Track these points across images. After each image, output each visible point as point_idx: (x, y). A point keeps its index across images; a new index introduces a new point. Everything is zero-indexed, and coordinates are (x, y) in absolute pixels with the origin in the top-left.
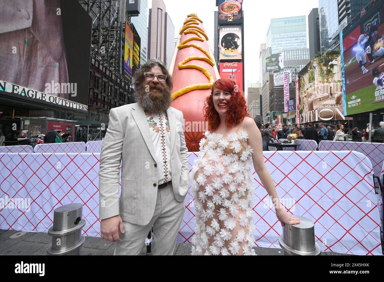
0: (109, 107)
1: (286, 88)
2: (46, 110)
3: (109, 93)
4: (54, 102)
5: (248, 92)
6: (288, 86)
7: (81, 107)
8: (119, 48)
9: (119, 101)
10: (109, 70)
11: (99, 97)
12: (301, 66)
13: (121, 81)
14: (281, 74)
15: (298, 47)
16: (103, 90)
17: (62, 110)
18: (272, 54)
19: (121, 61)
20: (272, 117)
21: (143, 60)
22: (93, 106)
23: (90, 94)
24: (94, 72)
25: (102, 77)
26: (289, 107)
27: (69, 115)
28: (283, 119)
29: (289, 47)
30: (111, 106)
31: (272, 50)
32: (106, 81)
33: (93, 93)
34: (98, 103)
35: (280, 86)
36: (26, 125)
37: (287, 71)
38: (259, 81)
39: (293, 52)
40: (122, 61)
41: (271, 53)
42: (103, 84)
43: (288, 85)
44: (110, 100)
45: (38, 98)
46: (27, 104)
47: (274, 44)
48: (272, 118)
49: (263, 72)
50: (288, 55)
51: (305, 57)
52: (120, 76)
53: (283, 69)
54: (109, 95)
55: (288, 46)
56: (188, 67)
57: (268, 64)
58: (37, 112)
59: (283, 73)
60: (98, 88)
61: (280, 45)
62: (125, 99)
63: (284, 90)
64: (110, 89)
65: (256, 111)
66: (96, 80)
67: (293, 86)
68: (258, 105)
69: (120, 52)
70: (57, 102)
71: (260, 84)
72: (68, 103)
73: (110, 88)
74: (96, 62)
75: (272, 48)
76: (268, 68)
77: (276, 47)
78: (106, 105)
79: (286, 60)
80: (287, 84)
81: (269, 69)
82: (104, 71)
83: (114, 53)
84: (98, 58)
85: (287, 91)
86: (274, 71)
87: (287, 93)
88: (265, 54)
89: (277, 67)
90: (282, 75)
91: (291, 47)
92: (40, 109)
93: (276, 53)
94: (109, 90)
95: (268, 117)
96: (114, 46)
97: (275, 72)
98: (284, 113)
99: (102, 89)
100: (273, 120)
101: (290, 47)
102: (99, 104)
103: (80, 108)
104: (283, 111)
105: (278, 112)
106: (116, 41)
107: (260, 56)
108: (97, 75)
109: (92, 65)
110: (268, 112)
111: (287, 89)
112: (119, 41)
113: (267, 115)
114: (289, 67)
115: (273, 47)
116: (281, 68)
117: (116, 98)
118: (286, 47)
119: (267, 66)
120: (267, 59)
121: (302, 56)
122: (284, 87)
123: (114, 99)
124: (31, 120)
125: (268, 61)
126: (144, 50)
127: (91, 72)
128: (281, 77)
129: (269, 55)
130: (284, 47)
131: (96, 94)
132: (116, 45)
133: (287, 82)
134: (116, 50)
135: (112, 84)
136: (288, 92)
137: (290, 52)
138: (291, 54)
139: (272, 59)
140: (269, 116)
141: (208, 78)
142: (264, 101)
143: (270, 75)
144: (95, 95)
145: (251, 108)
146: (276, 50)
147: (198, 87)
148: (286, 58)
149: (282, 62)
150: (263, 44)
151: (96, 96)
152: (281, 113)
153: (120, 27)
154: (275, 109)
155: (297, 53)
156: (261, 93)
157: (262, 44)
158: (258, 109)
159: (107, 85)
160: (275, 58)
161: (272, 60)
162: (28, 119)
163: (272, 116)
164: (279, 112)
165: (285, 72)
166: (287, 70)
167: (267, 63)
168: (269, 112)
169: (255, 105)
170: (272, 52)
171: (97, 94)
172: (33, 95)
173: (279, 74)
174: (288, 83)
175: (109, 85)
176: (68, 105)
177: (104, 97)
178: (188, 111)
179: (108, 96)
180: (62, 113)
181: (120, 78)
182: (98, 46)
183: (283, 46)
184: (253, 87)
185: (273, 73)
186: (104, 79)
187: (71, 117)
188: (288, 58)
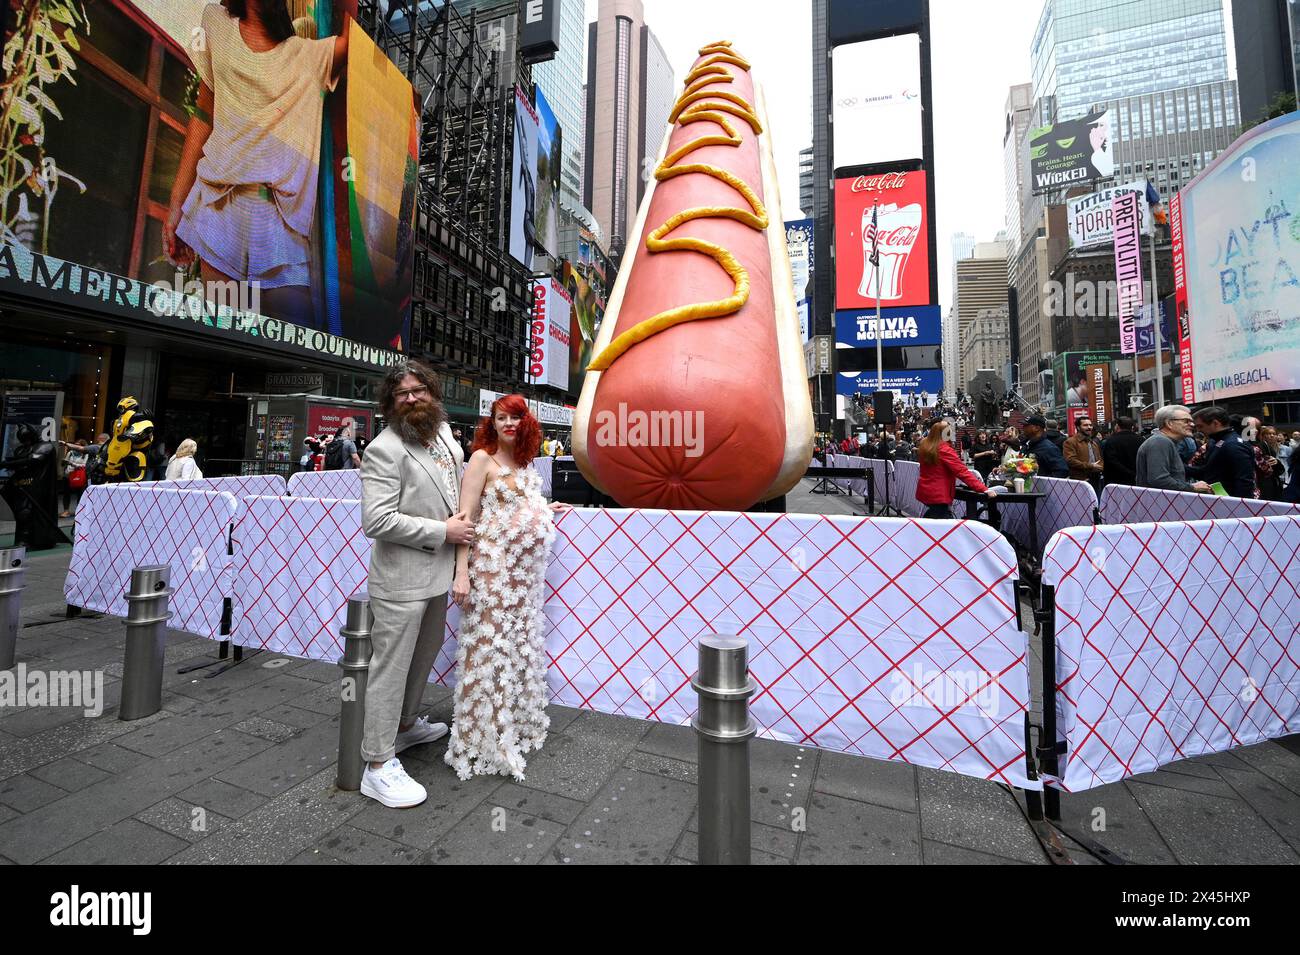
0: (466, 354)
1: (1124, 256)
2: (304, 371)
3: (468, 313)
4: (325, 350)
5: (960, 279)
6: (1137, 247)
7: (392, 360)
8: (497, 167)
9: (494, 336)
10: (468, 242)
11: (440, 327)
12: (1203, 157)
13: (501, 272)
14: (1104, 197)
15: (1182, 82)
16: (449, 303)
17: (342, 371)
18: (1059, 121)
19: (502, 207)
20: (1065, 373)
21: (571, 192)
22: (421, 354)
23: (416, 318)
24: (426, 253)
25: (447, 266)
26: (1144, 334)
27: (360, 383)
28: (1115, 382)
29: (1136, 85)
30: (472, 351)
31: (1059, 105)
32: (459, 274)
33: (423, 315)
34: (437, 344)
35: (1099, 248)
36: (261, 416)
37: (1130, 186)
38: (1004, 233)
39: (1159, 103)
40: (506, 206)
41: (1053, 117)
42: (450, 285)
43: (1136, 242)
44: (470, 333)
45: (286, 339)
46: (264, 356)
47: (1067, 81)
48: (1063, 378)
49: (1020, 194)
50: (1135, 117)
51: (1218, 118)
52: (498, 258)
53: (1112, 179)
54: (467, 317)
55: (1132, 82)
56: (673, 248)
57: (1040, 164)
58: (284, 377)
59: (1112, 195)
60: (435, 300)
61: (1093, 82)
62: (512, 328)
63: (1118, 264)
64: (468, 300)
65: (991, 351)
66: (430, 276)
67: (1160, 245)
68: (1002, 329)
69: (500, 180)
70: (332, 350)
71: (1011, 243)
72: (359, 351)
73: (468, 295)
74: (432, 222)
75: (1058, 100)
76: (1043, 180)
77: (1078, 90)
78: (458, 349)
79: (1128, 138)
80: (1131, 238)
81: (1047, 183)
82: (453, 246)
83: (483, 184)
84: (436, 209)
85: (1132, 267)
86: (1071, 189)
87: (1133, 274)
88: (1029, 122)
89: (1083, 172)
90: (1106, 202)
91: (1148, 83)
92: (289, 370)
93: (1077, 118)
94: (465, 303)
95: (1048, 377)
96: (484, 161)
97: (1073, 193)
98: (1121, 357)
99: (447, 300)
100: (1067, 385)
101: (1142, 85)
102: (439, 347)
103: (388, 364)
104: (1116, 348)
105: (1091, 354)
106: (488, 146)
107: (1008, 133)
108: (434, 259)
109: (422, 231)
110: (1045, 356)
111: (1133, 260)
112: (497, 146)
113: (1043, 366)
114: (1139, 169)
115: (1063, 95)
116: (1100, 175)
117: (486, 325)
118: (1125, 87)
119: (1037, 169)
120: (1034, 144)
121: (1203, 115)
122: (1117, 250)
123: (479, 329)
124: (272, 402)
125: (1038, 151)
126: (575, 160)
127: (417, 254)
128: (1103, 210)
129: (1048, 128)
130: (1115, 89)
131: (430, 318)
132: (489, 161)
133: (1130, 231)
134: (489, 174)
135: (475, 285)
136: (1136, 271)
137: (1146, 106)
138: (1148, 112)
139: (1061, 142)
140: (1049, 372)
141: (731, 277)
142: (1027, 312)
143: (1051, 208)
144: (427, 322)
145: (970, 338)
146: (1076, 104)
147: (692, 313)
148: (1125, 131)
149: (1104, 148)
150: (1018, 87)
151: (430, 325)
152: (1107, 357)
153: (499, 103)
154: (1077, 341)
155: (1181, 107)
156: (1013, 280)
157: (1013, 89)
158: (1003, 342)
159: (460, 287)
160: (1073, 138)
161: (1060, 147)
162: (264, 400)
163: (1062, 370)
164: (1097, 355)
165: (1121, 188)
166: (1134, 181)
167: (1034, 162)
168: (1049, 354)
169: (987, 329)
170: (1059, 116)
171: (434, 317)
172: (275, 332)
173: (1091, 201)
174: (1133, 234)
175: (466, 288)
176: (357, 357)
177: (453, 326)
178: (654, 388)
179: (463, 321)
180: (342, 377)
181: (498, 265)
182: (437, 168)
183: (1109, 84)
184: (977, 257)
185: (1067, 196)
186: (453, 271)
187: (365, 390)
188: (1136, 128)
